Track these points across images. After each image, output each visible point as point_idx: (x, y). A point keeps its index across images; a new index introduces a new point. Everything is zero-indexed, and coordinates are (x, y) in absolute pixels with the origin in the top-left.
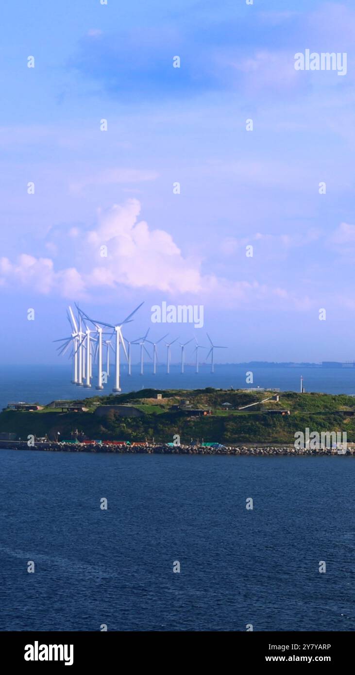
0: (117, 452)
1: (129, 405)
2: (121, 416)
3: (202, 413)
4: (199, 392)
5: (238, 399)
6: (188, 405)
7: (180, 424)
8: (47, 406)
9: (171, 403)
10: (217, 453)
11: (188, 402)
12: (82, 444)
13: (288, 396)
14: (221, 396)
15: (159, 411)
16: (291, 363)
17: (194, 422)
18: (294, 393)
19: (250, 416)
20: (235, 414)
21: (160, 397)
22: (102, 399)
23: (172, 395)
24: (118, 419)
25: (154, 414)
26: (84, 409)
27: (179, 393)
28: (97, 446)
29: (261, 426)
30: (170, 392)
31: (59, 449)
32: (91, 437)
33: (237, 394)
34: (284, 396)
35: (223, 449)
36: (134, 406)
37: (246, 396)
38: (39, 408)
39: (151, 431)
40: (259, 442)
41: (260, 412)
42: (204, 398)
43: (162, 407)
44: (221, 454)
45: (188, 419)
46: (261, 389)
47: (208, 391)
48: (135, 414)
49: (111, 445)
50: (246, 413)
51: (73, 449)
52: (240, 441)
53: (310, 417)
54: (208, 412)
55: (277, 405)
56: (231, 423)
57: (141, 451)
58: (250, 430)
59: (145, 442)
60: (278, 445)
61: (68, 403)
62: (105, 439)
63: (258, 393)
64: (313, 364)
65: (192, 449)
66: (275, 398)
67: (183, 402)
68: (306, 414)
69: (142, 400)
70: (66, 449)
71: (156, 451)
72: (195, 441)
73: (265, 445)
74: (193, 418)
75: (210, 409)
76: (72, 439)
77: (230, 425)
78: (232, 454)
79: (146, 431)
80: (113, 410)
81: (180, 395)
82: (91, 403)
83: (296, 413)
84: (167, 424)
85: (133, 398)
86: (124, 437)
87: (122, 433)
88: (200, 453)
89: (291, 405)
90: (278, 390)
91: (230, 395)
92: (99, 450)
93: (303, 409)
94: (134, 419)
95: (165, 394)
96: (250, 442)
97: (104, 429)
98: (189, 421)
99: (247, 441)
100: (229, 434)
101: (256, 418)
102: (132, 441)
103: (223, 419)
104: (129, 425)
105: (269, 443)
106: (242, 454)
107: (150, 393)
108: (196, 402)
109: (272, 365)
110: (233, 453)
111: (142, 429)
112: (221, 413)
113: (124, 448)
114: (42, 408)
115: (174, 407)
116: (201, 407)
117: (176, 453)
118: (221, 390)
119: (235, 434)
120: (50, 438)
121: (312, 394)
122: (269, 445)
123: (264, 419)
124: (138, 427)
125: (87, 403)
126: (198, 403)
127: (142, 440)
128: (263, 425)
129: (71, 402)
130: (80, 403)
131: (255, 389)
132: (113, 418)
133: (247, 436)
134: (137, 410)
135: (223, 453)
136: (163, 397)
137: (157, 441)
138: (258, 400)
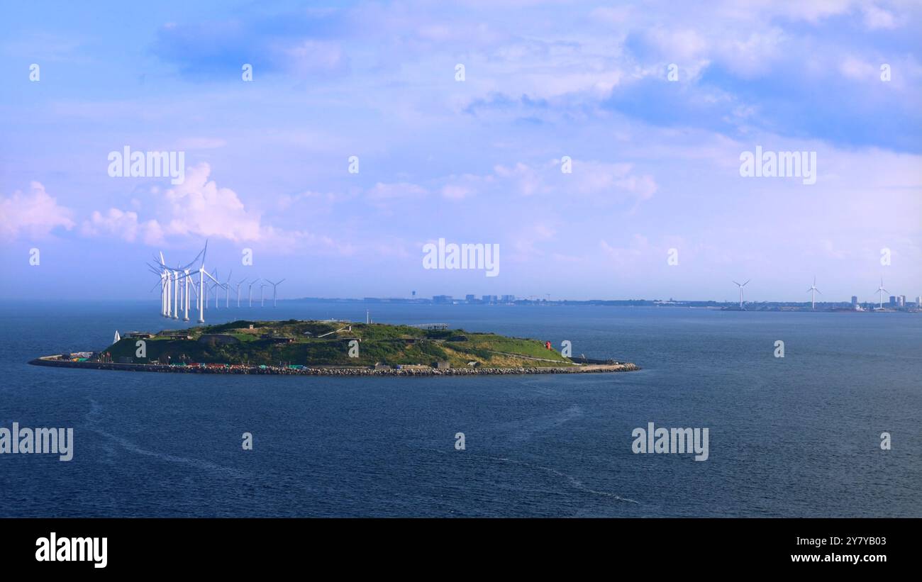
0: (219, 373)
1: (227, 334)
2: (221, 343)
3: (288, 340)
4: (284, 323)
5: (316, 329)
6: (276, 334)
7: (270, 349)
8: (157, 335)
9: (261, 333)
10: (302, 374)
11: (275, 332)
12: (189, 367)
13: (359, 326)
14: (302, 326)
15: (252, 339)
16: (338, 299)
17: (281, 348)
18: (364, 324)
19: (328, 343)
20: (316, 341)
21: (251, 327)
22: (203, 329)
23: (262, 326)
24: (218, 345)
25: (248, 342)
26: (189, 337)
27: (267, 324)
28: (202, 368)
29: (337, 351)
30: (260, 323)
31: (170, 370)
32: (195, 362)
33: (315, 325)
34: (355, 326)
35: (307, 370)
36: (232, 335)
37: (323, 326)
38: (151, 336)
39: (246, 355)
40: (336, 364)
41: (337, 340)
42: (288, 328)
43: (255, 335)
44: (306, 374)
45: (277, 345)
46: (335, 321)
47: (292, 322)
48: (232, 342)
49: (213, 367)
50: (325, 341)
51: (182, 370)
52: (320, 364)
53: (378, 344)
54: (293, 339)
55: (350, 333)
56: (313, 349)
57: (239, 372)
58: (329, 355)
59: (241, 364)
60: (353, 367)
61: (174, 332)
62: (208, 362)
63: (334, 324)
64: (356, 300)
65: (281, 371)
66: (348, 328)
67: (271, 332)
68: (374, 341)
69: (238, 330)
70: (176, 370)
71: (252, 372)
72: (283, 364)
73: (341, 367)
74: (281, 345)
75: (295, 337)
76: (180, 362)
77: (312, 351)
78: (314, 374)
79: (242, 355)
80: (214, 338)
81: (268, 326)
82: (194, 332)
83: (366, 340)
84: (259, 350)
85: (230, 328)
86: (223, 360)
87: (222, 356)
88: (288, 374)
89: (361, 334)
90: (349, 322)
91: (310, 325)
92: (203, 371)
93: (371, 337)
94: (232, 346)
95: (256, 325)
96: (328, 364)
97: (206, 354)
98: (278, 347)
99: (326, 364)
100: (311, 358)
101: (333, 344)
102: (230, 364)
103: (306, 346)
104: (227, 351)
105: (344, 365)
106: (323, 374)
107: (245, 324)
108: (281, 331)
109: (323, 300)
110: (316, 374)
111: (238, 354)
112: (304, 340)
113: (225, 370)
114: (153, 337)
115: (263, 336)
116: (287, 336)
117: (267, 373)
118: (302, 322)
119: (317, 357)
120: (162, 362)
121: (378, 324)
122: (344, 367)
123: (340, 345)
124: (235, 352)
125: (190, 331)
126: (284, 332)
127: (239, 363)
128: (339, 350)
129: (177, 332)
130: (185, 332)
131: (330, 321)
132: (214, 345)
133: (326, 359)
134: (234, 338)
135: (307, 373)
136: (254, 327)
137: (251, 364)
138: (334, 329)
